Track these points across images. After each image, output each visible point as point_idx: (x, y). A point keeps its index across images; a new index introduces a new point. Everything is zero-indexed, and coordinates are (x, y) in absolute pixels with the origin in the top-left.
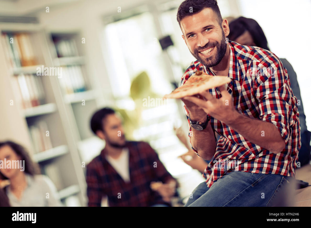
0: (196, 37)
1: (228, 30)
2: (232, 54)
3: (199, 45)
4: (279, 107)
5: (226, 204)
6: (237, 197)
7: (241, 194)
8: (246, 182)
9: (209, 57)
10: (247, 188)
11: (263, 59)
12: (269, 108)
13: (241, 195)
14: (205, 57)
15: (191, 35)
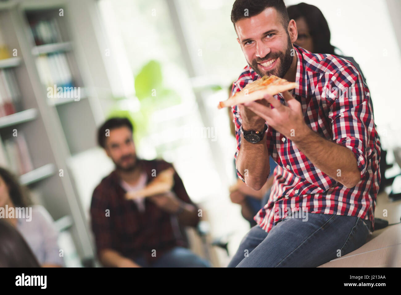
0: (254, 44)
1: (295, 34)
2: (299, 63)
3: (258, 55)
4: (356, 130)
5: (292, 253)
6: (304, 244)
7: (309, 239)
8: (315, 224)
9: (271, 70)
10: (316, 231)
11: (338, 71)
12: (343, 130)
13: (309, 241)
14: (265, 69)
15: (248, 42)
